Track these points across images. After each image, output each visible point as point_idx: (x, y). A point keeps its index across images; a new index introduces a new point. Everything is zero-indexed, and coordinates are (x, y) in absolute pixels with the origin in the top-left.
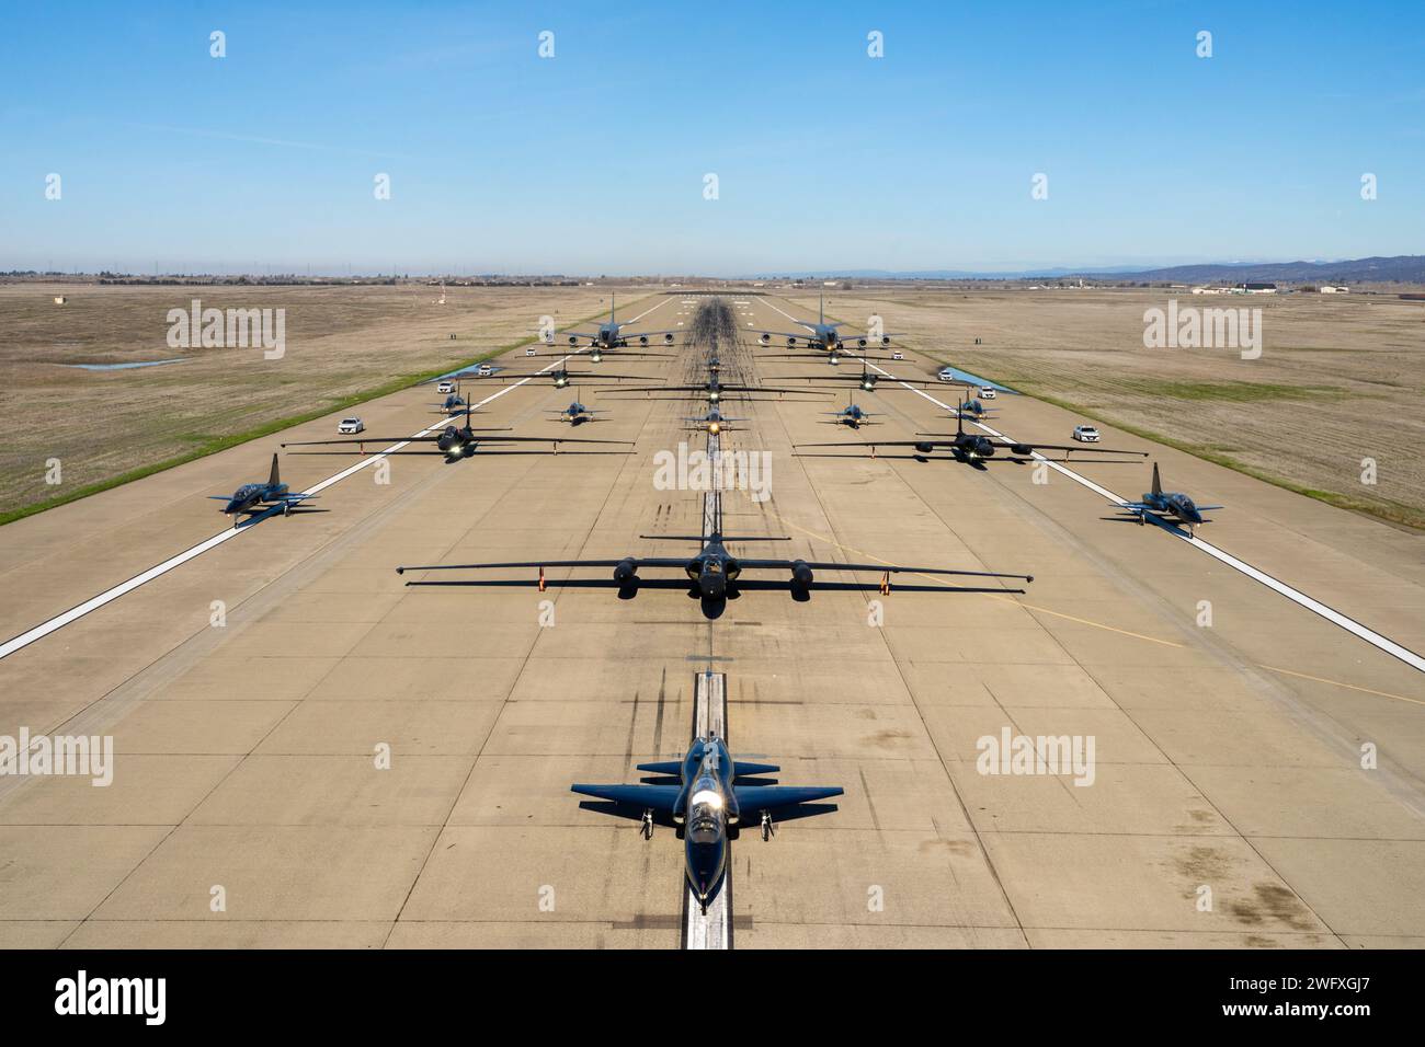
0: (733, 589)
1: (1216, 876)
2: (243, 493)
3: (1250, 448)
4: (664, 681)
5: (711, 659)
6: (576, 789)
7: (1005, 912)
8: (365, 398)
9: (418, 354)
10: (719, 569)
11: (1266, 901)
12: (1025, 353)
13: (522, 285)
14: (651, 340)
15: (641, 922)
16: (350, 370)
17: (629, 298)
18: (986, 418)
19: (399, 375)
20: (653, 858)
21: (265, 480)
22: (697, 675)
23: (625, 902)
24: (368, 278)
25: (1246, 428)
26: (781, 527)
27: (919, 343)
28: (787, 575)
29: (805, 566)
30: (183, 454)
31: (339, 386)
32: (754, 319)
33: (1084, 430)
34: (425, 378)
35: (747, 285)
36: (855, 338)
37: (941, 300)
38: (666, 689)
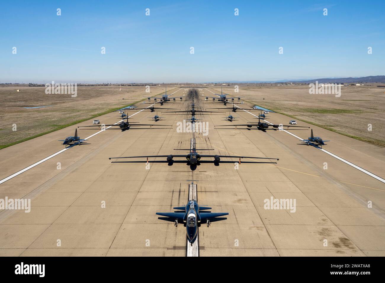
0: (199, 163)
1: (329, 235)
2: (67, 139)
3: (337, 126)
4: (180, 187)
5: (193, 181)
6: (157, 214)
7: (272, 245)
8: (100, 115)
9: (114, 104)
10: (195, 157)
11: (342, 242)
12: (276, 102)
13: (142, 86)
14: (176, 99)
15: (175, 248)
16: (96, 108)
17: (170, 89)
18: (266, 119)
19: (109, 109)
20: (178, 232)
21: (74, 136)
22: (189, 185)
23: (171, 243)
24: (101, 84)
25: (336, 121)
26: (211, 147)
27: (248, 99)
28: (213, 159)
29: (218, 157)
30: (52, 130)
31: (93, 112)
32: (204, 94)
33: (292, 121)
34: (115, 110)
35: (202, 85)
36: (231, 98)
37: (254, 88)
38: (181, 189)
